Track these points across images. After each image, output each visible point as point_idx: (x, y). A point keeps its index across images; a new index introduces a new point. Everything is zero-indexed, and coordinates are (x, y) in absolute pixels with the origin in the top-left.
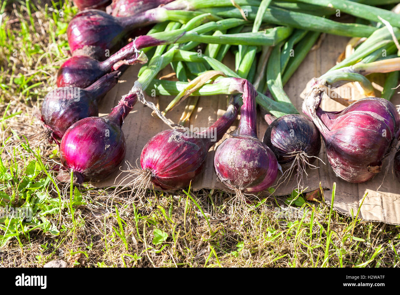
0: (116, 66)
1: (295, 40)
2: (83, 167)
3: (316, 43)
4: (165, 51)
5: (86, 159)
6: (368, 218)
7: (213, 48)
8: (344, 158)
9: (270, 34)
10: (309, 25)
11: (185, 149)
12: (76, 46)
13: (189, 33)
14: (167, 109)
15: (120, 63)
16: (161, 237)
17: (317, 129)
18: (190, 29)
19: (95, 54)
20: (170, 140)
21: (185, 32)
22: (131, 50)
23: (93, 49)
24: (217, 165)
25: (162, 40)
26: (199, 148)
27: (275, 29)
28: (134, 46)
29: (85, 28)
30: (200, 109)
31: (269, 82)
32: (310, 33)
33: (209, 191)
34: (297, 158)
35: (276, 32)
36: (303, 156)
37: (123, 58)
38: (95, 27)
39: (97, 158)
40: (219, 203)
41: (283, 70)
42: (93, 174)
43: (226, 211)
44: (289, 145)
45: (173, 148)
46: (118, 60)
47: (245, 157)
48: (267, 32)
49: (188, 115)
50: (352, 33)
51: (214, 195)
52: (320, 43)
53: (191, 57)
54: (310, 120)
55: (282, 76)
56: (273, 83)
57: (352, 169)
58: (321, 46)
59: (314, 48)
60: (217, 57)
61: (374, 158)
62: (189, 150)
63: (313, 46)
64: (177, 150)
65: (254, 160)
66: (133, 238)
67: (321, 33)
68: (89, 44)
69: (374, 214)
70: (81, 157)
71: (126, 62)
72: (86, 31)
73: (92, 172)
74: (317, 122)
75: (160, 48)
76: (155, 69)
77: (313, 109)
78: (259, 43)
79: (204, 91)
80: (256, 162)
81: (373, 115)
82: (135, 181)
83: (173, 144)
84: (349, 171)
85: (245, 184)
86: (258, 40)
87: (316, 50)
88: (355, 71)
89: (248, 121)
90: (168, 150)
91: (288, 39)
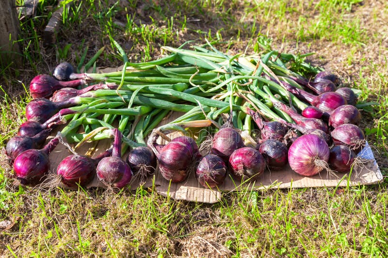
0: (49, 125)
1: (153, 114)
2: (24, 175)
3: (166, 116)
4: (79, 117)
5: (26, 171)
6: (178, 198)
7: (107, 117)
8: (165, 166)
9: (137, 109)
10: (160, 105)
11: (80, 163)
12: (29, 117)
13: (90, 107)
14: (76, 147)
15: (52, 124)
16: (64, 209)
17: (154, 154)
18: (91, 106)
19: (40, 121)
20: (72, 159)
21: (89, 107)
22: (58, 117)
23: (38, 118)
24: (97, 172)
25: (75, 110)
26: (88, 164)
27: (140, 107)
28: (60, 114)
29: (34, 107)
30: (97, 150)
31: (136, 135)
32: (163, 110)
33: (96, 188)
34: (142, 168)
35: (140, 108)
36: (144, 167)
37: (53, 121)
38: (40, 106)
39: (32, 170)
40: (101, 194)
41: (144, 129)
42: (30, 179)
43: (104, 199)
44: (137, 161)
45: (74, 163)
46: (51, 122)
47: (111, 166)
48: (136, 108)
49: (90, 153)
50: (184, 109)
51: (98, 191)
52: (168, 116)
53: (92, 121)
54: (151, 149)
55: (143, 133)
56: (138, 135)
57: (170, 173)
58: (169, 118)
59: (164, 119)
60: (108, 122)
61: (181, 166)
62: (82, 164)
63: (164, 117)
64: (76, 163)
65: (116, 167)
66: (50, 210)
67: (170, 111)
68: (37, 115)
69: (182, 197)
70: (23, 169)
71: (55, 123)
72: (35, 108)
73: (30, 177)
74: (154, 150)
75: (76, 115)
76: (71, 126)
77: (151, 143)
78: (130, 114)
79: (97, 137)
80: (117, 168)
81: (181, 143)
82: (52, 182)
83: (74, 161)
84: (169, 174)
85: (112, 181)
86: (130, 112)
87: (166, 120)
88: (178, 125)
89: (116, 149)
90: (71, 164)
91: (149, 113)
